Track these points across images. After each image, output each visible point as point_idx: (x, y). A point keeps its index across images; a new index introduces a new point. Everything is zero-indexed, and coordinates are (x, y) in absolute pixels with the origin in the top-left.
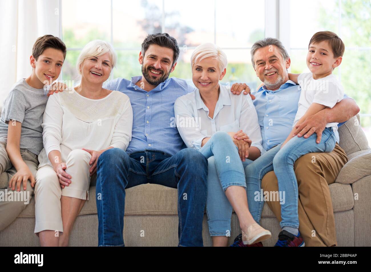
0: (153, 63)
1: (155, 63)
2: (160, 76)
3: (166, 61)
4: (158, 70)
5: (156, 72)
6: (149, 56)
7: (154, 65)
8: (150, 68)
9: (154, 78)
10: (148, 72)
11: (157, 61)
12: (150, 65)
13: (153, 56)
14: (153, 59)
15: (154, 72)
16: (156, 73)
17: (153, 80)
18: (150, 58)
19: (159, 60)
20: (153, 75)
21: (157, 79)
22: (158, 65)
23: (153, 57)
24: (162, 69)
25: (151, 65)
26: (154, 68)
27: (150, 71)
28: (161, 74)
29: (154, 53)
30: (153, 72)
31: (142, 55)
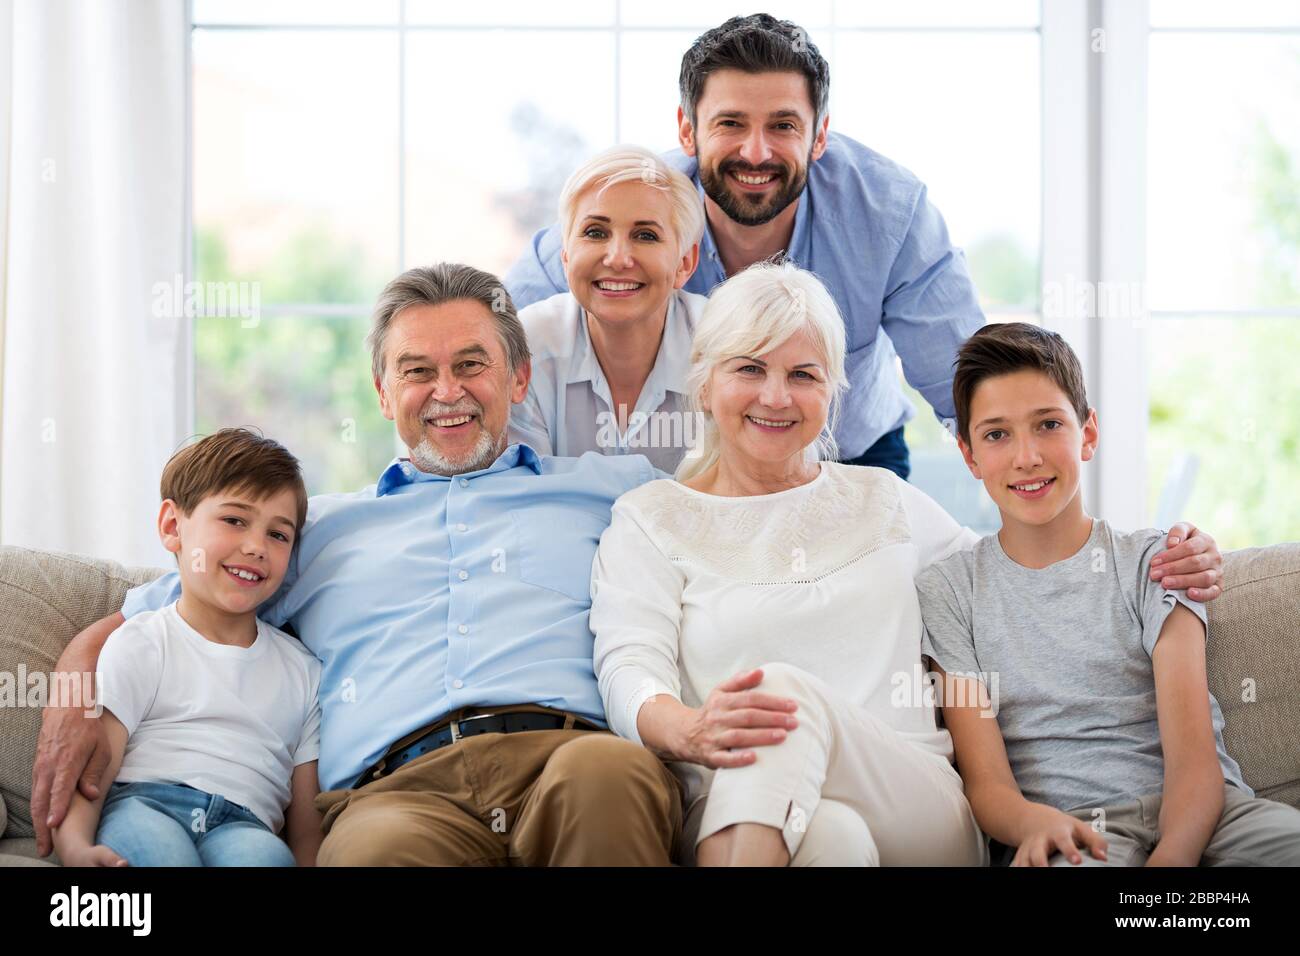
0: (737, 144)
1: (742, 142)
2: (777, 187)
3: (786, 125)
4: (763, 168)
5: (755, 176)
6: (713, 120)
7: (741, 153)
8: (731, 166)
9: (756, 198)
10: (724, 184)
11: (749, 134)
12: (727, 157)
13: (730, 115)
14: (733, 129)
15: (750, 180)
16: (758, 180)
17: (753, 211)
18: (721, 127)
19: (757, 127)
20: (747, 192)
21: (764, 201)
22: (757, 150)
23: (733, 122)
24: (776, 162)
25: (732, 153)
26: (746, 167)
27: (731, 179)
28: (779, 180)
29: (730, 105)
30: (744, 179)
31: (686, 120)
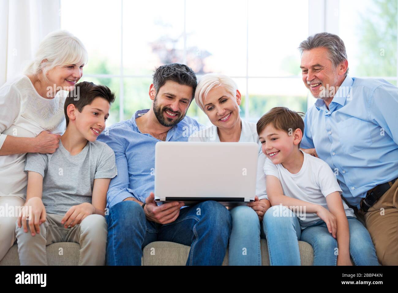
0: (170, 103)
1: (172, 103)
2: (177, 118)
3: (185, 102)
5: (172, 114)
6: (165, 94)
7: (171, 106)
8: (165, 109)
9: (170, 120)
10: (162, 113)
11: (175, 101)
12: (166, 106)
13: (171, 95)
14: (170, 99)
15: (170, 114)
16: (172, 115)
17: (169, 123)
18: (166, 97)
19: (177, 100)
20: (168, 117)
21: (173, 121)
23: (171, 97)
24: (179, 111)
25: (168, 105)
26: (171, 110)
27: (165, 113)
28: (177, 116)
29: (173, 92)
